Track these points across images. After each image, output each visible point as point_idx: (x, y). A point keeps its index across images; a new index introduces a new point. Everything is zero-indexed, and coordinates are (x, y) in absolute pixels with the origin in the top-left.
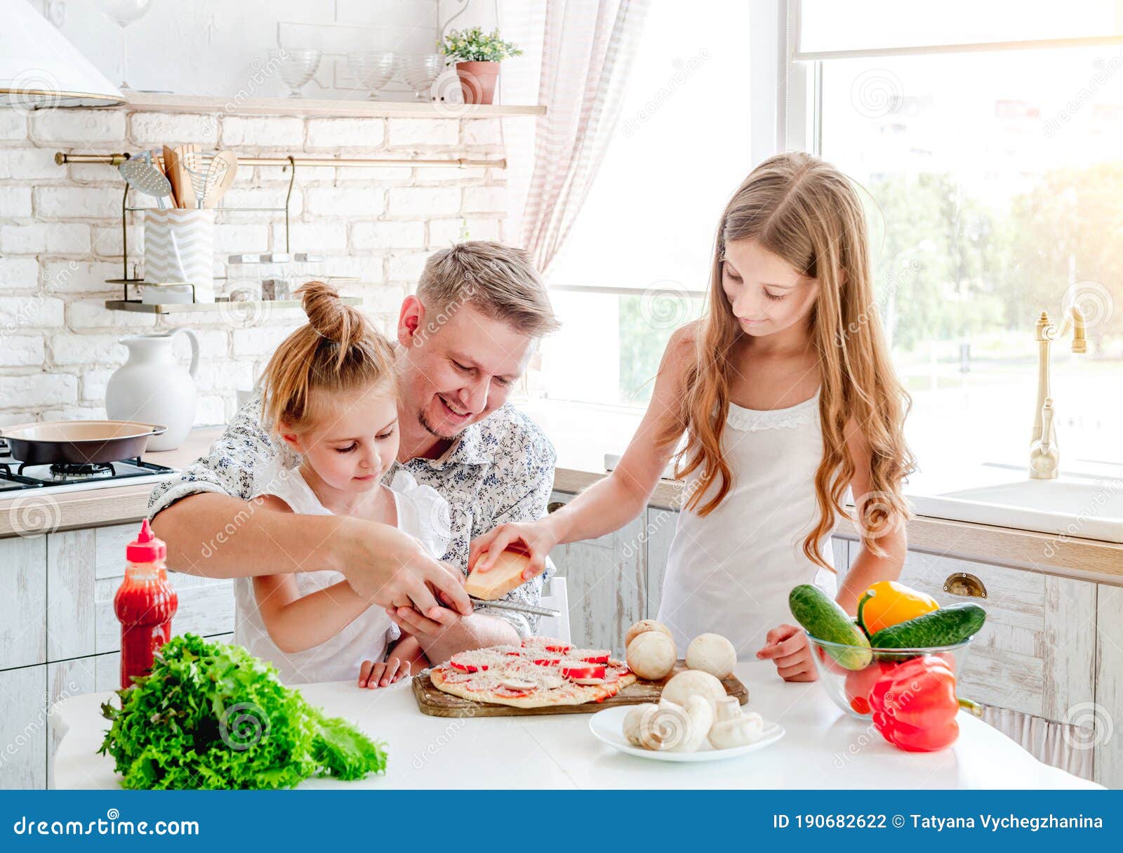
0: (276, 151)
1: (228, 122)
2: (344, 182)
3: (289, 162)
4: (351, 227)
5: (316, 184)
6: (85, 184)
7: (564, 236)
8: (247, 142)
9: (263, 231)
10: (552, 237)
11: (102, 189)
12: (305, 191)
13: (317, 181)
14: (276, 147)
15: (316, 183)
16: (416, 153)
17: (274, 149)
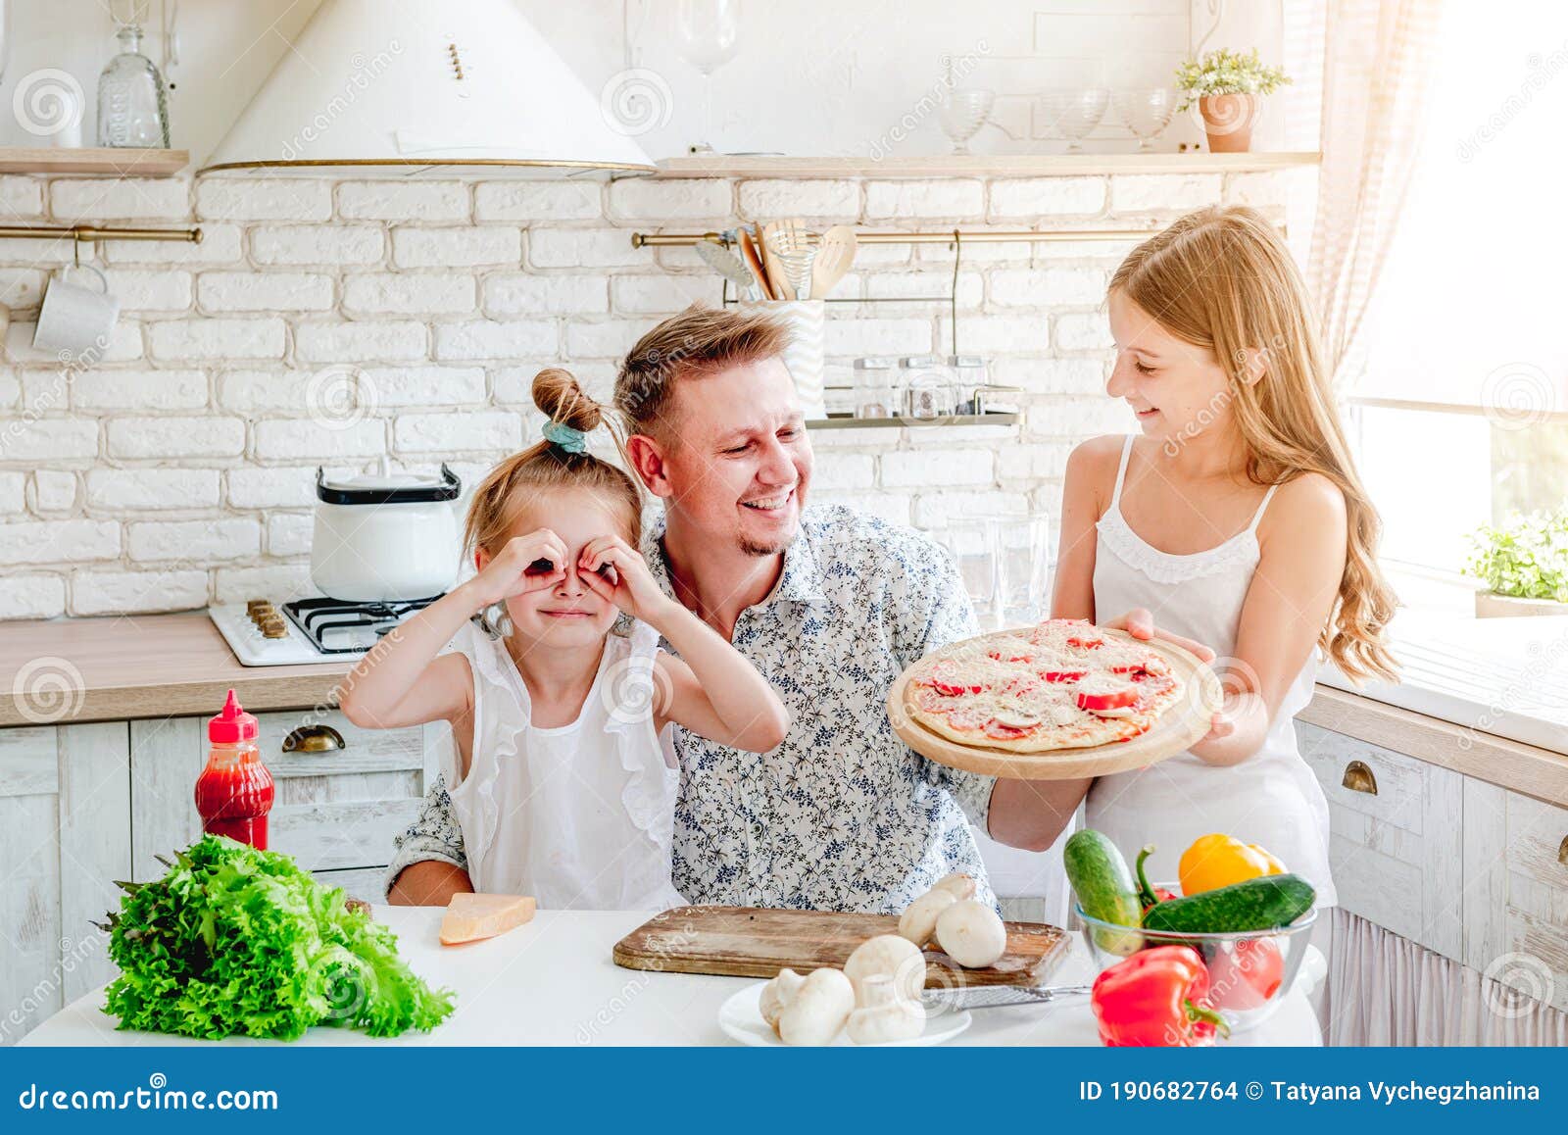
0: (944, 224)
1: (874, 187)
2: (1043, 261)
3: (953, 238)
4: (1056, 321)
5: (1003, 265)
6: (676, 271)
7: (1354, 330)
8: (899, 214)
9: (925, 327)
10: (1338, 331)
11: (699, 276)
12: (986, 275)
13: (1005, 261)
14: (944, 218)
15: (1001, 265)
16: (1154, 221)
17: (941, 221)
